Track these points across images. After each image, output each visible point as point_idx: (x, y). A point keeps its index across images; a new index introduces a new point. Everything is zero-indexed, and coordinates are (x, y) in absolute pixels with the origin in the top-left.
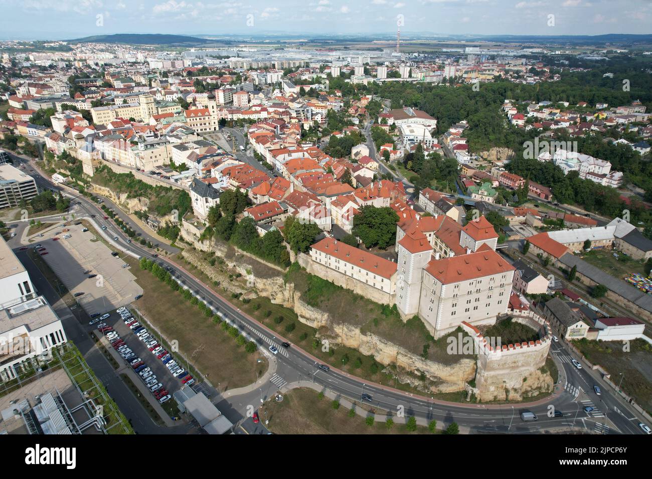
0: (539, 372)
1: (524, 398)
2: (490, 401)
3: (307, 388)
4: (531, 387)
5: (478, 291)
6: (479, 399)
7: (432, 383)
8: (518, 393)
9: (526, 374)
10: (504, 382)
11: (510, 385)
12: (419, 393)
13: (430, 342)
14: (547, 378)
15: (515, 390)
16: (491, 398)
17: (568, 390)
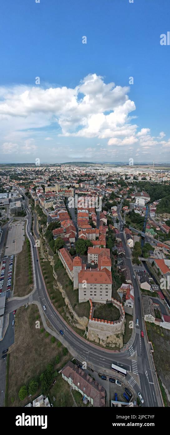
0: (115, 337)
1: (107, 346)
2: (92, 341)
3: (36, 305)
4: (112, 341)
5: (95, 288)
6: (87, 338)
7: (74, 321)
8: (104, 342)
9: (109, 335)
10: (98, 335)
11: (101, 337)
12: (69, 323)
13: (77, 303)
14: (120, 341)
15: (103, 341)
16: (93, 340)
17: (130, 350)
